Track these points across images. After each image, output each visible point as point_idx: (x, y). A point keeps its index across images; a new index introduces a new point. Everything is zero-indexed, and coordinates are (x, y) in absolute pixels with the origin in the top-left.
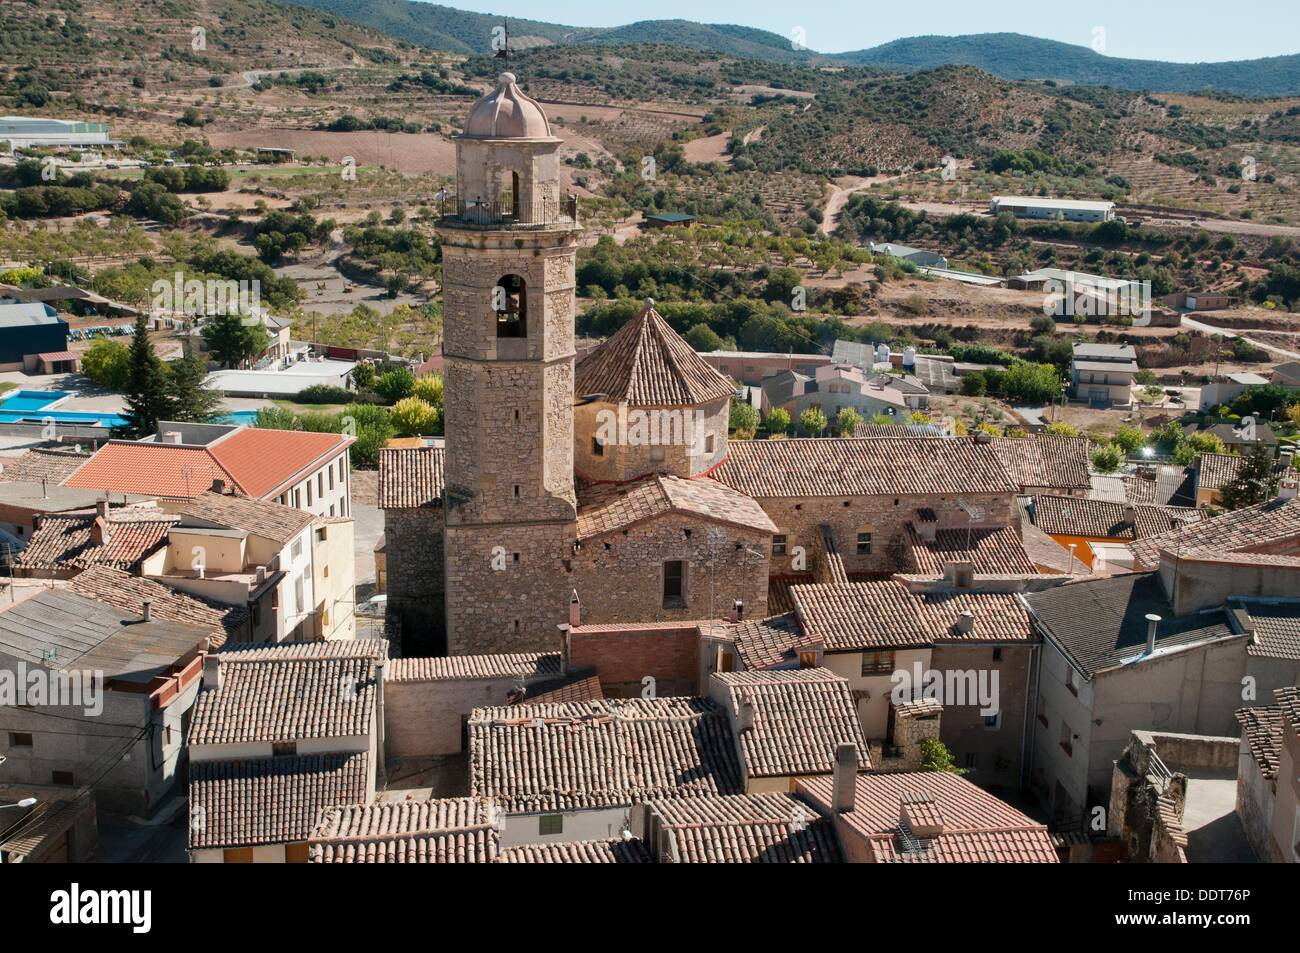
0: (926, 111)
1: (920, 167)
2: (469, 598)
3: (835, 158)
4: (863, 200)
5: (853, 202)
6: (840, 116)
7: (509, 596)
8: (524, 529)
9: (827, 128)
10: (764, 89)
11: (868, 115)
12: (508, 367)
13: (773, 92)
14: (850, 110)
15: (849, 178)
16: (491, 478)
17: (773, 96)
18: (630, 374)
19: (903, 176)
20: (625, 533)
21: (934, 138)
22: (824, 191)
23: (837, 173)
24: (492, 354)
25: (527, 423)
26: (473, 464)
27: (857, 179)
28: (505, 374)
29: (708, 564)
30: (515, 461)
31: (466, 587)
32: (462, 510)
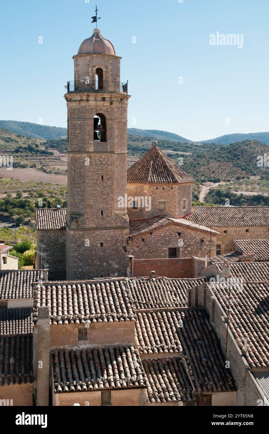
0: (239, 157)
1: (238, 178)
2: (80, 264)
3: (203, 175)
4: (216, 190)
5: (211, 192)
6: (203, 159)
7: (98, 263)
8: (105, 231)
9: (198, 164)
10: (170, 152)
11: (215, 159)
12: (99, 155)
13: (175, 153)
14: (208, 157)
15: (209, 183)
16: (91, 207)
17: (175, 154)
18: (149, 171)
19: (231, 182)
20: (151, 233)
21: (243, 167)
22: (198, 188)
23: (204, 181)
24: (91, 149)
25: (107, 181)
26: (83, 200)
27: (212, 183)
28: (97, 158)
29: (189, 249)
30: (101, 199)
31: (78, 259)
32: (77, 222)
